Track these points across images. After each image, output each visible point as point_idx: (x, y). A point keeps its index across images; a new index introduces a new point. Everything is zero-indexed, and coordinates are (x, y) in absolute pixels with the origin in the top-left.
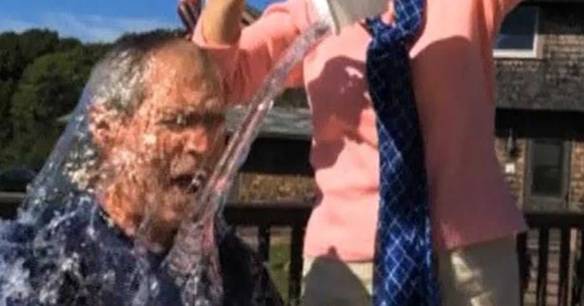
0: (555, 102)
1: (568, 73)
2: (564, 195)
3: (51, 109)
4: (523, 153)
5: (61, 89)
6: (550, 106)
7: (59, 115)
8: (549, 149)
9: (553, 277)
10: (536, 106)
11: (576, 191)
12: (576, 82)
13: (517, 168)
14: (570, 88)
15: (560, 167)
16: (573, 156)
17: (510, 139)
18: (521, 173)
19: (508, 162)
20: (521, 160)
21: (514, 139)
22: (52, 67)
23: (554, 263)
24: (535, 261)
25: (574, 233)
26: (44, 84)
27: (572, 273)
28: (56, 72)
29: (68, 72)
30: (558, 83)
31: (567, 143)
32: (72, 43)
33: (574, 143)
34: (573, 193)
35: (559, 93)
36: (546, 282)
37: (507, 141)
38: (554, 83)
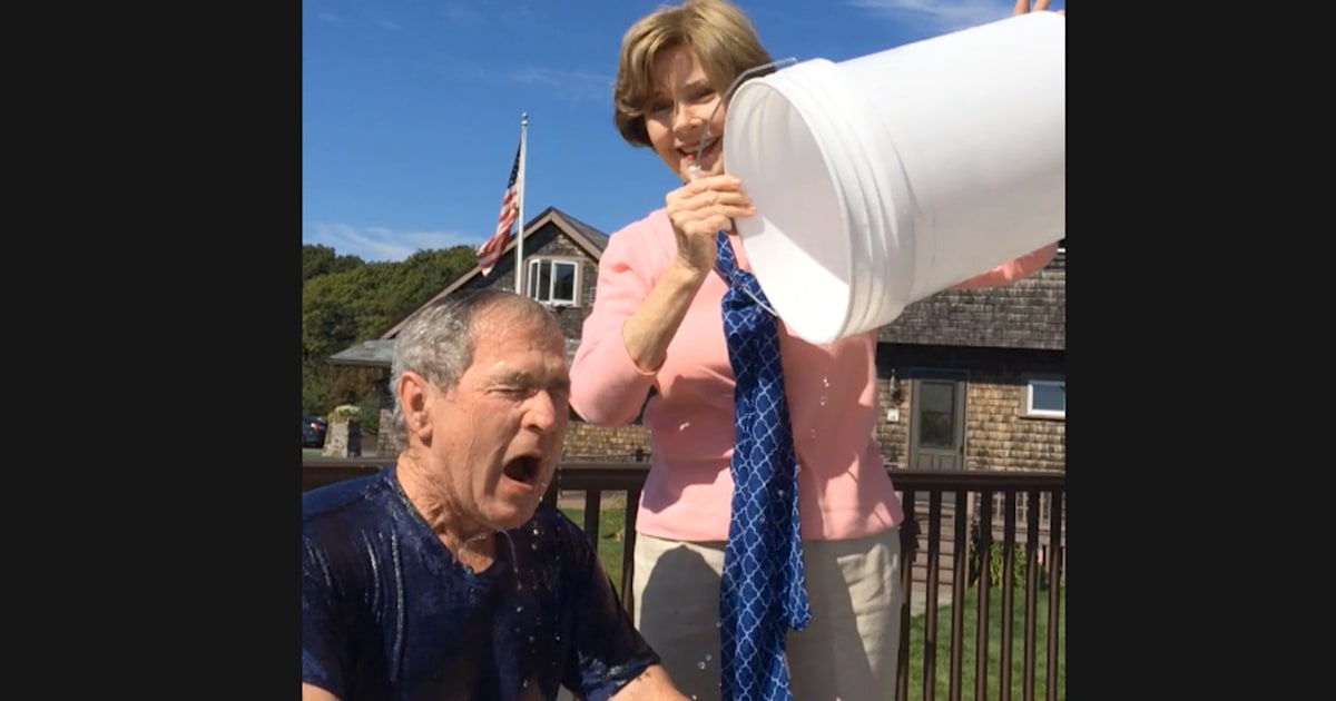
0: (946, 335)
1: (960, 301)
2: (959, 446)
3: (324, 343)
4: (908, 398)
5: (339, 318)
6: (940, 340)
7: (335, 352)
8: (940, 391)
9: (947, 546)
10: (924, 341)
11: (973, 441)
12: (972, 313)
13: (901, 415)
14: (964, 319)
15: (953, 413)
16: (970, 401)
17: (893, 379)
18: (906, 420)
19: (892, 407)
20: (906, 405)
21: (898, 379)
22: (326, 291)
23: (948, 530)
24: (924, 528)
25: (971, 496)
26: (317, 312)
27: (969, 542)
28: (330, 298)
29: (346, 299)
30: (950, 312)
31: (961, 385)
32: (352, 262)
33: (969, 385)
34: (969, 444)
35: (951, 325)
36: (938, 554)
37: (889, 383)
38: (946, 313)
